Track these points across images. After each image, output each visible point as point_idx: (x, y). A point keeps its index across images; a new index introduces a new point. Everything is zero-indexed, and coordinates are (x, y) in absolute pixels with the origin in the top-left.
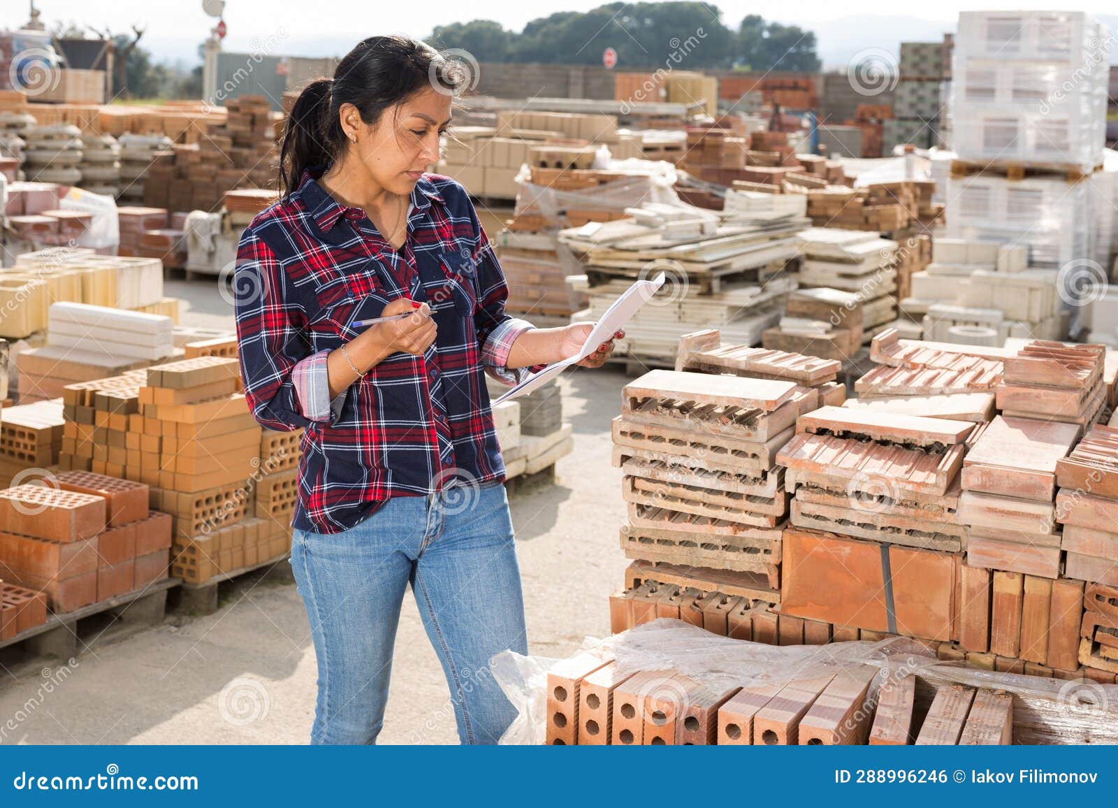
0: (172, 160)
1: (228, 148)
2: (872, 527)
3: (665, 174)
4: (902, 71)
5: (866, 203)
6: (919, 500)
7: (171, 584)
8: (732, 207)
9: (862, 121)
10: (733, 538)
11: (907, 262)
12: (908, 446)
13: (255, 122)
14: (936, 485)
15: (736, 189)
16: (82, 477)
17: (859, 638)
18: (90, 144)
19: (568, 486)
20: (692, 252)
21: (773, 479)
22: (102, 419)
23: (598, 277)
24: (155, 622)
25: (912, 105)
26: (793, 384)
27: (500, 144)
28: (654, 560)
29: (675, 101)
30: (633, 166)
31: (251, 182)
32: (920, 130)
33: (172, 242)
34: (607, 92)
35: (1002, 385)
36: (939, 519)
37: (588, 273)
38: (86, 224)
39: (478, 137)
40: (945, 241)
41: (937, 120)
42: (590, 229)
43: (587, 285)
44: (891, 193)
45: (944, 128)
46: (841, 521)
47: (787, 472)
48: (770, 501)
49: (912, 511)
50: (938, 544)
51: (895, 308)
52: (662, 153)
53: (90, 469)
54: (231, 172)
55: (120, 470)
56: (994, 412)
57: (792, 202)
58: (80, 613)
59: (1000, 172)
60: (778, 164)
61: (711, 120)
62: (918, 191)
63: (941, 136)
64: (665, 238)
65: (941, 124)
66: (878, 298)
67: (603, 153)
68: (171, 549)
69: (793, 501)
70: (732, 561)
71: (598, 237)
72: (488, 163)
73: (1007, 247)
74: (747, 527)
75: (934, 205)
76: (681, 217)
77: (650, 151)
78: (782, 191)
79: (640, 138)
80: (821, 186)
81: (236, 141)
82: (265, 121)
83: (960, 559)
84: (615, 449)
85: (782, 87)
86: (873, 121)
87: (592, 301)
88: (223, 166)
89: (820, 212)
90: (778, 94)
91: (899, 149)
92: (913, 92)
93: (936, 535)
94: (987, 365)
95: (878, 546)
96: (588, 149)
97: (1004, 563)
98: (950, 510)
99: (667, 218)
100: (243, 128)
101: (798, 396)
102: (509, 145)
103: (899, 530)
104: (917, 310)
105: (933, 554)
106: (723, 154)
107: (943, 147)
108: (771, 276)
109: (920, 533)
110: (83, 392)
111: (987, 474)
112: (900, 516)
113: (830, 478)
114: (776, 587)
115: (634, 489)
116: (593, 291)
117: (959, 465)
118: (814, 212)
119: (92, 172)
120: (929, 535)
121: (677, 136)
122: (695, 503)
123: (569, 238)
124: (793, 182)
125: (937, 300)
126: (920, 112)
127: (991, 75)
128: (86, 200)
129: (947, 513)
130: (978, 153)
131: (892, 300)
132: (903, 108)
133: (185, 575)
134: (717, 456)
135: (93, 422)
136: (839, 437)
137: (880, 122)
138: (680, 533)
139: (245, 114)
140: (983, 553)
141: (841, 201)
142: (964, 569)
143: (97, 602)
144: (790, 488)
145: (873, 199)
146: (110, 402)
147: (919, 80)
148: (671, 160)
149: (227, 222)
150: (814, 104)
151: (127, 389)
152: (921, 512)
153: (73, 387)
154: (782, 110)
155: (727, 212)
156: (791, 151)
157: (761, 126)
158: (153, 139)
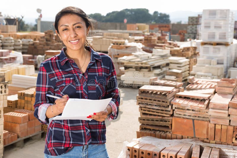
0: (33, 44)
1: (45, 42)
2: (191, 116)
3: (140, 46)
4: (189, 23)
5: (183, 51)
6: (200, 110)
7: (42, 132)
8: (155, 53)
9: (180, 34)
10: (162, 119)
11: (191, 64)
12: (198, 100)
13: (51, 36)
14: (204, 107)
15: (155, 48)
16: (22, 110)
17: (188, 138)
18: (15, 41)
19: (122, 111)
20: (146, 62)
21: (170, 107)
22: (26, 98)
23: (126, 68)
24: (39, 140)
25: (191, 30)
26: (174, 88)
27: (104, 40)
28: (146, 124)
29: (140, 30)
30: (133, 44)
31: (50, 49)
32: (192, 35)
33: (34, 62)
34: (125, 28)
35: (217, 87)
36: (204, 114)
37: (124, 67)
38: (16, 58)
39: (99, 38)
40: (199, 59)
41: (196, 33)
42: (125, 58)
43: (124, 69)
44: (188, 49)
45: (198, 35)
46: (184, 115)
47: (173, 105)
48: (170, 111)
49: (199, 113)
50: (204, 119)
51: (189, 73)
52: (139, 41)
53: (24, 108)
54: (46, 47)
55: (30, 109)
56: (215, 92)
57: (167, 51)
58: (24, 138)
59: (211, 44)
60: (164, 43)
61: (149, 34)
62: (194, 48)
63: (197, 37)
64: (141, 59)
65: (198, 34)
66: (185, 71)
67: (126, 41)
68: (42, 125)
69: (174, 111)
70: (162, 124)
71: (126, 59)
72: (102, 44)
73: (213, 60)
74: (165, 117)
75: (197, 51)
76: (144, 55)
77: (136, 41)
78: (165, 49)
79: (134, 38)
80: (173, 48)
81: (47, 40)
82: (53, 36)
83: (209, 122)
84: (137, 101)
85: (163, 27)
86: (182, 34)
87: (125, 73)
88: (44, 46)
89: (173, 53)
90: (162, 28)
91: (188, 40)
92: (191, 27)
93: (204, 117)
94: (213, 83)
95: (192, 120)
96: (123, 41)
97: (218, 122)
98: (207, 112)
99: (141, 55)
100: (48, 37)
101: (175, 90)
102: (106, 40)
103: (196, 117)
104: (194, 74)
105: (203, 121)
106: (152, 41)
107: (198, 39)
108: (163, 67)
109: (200, 117)
110: (22, 93)
111: (214, 105)
112: (196, 113)
113: (182, 106)
114: (171, 128)
115: (141, 110)
116: (126, 71)
117: (209, 103)
118: (171, 53)
119: (16, 47)
120: (202, 117)
121: (142, 38)
122: (154, 112)
123: (120, 59)
124: (167, 47)
125: (198, 71)
126: (192, 32)
127: (209, 23)
128: (15, 53)
129: (206, 113)
130: (207, 40)
131: (188, 72)
132: (189, 31)
133: (45, 130)
134: (159, 102)
135: (24, 99)
136: (183, 98)
137: (184, 34)
138: (151, 118)
139: (49, 34)
140: (214, 121)
141: (177, 51)
142: (209, 124)
143: (27, 135)
144: (174, 109)
145: (184, 50)
146: (27, 95)
147: (193, 25)
148: (141, 43)
149: (46, 57)
150: (170, 30)
151: (31, 92)
152: (201, 113)
153: (19, 92)
154: (163, 32)
155: (153, 53)
156: (166, 40)
157: (160, 35)
158: (29, 40)
